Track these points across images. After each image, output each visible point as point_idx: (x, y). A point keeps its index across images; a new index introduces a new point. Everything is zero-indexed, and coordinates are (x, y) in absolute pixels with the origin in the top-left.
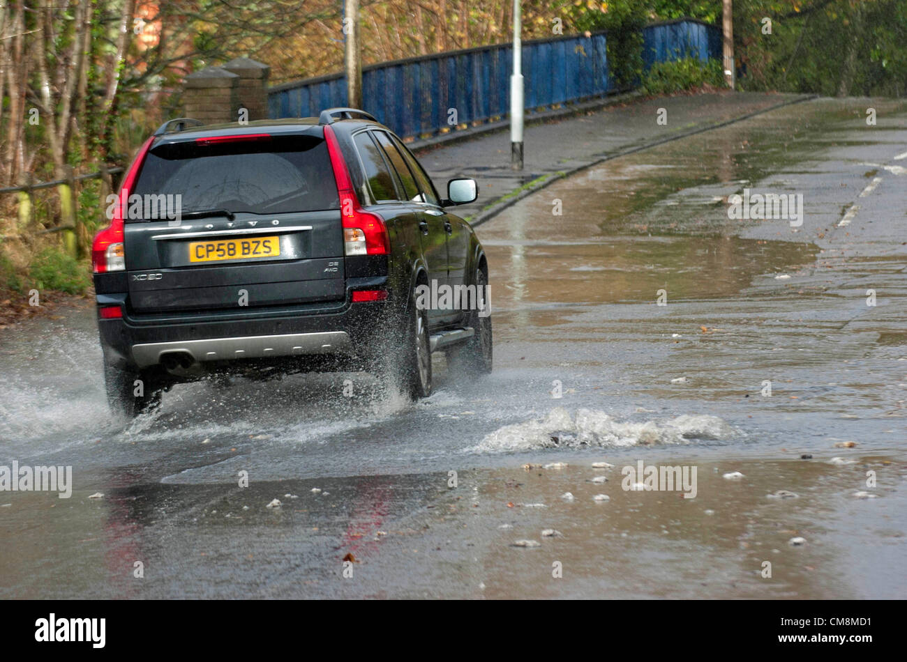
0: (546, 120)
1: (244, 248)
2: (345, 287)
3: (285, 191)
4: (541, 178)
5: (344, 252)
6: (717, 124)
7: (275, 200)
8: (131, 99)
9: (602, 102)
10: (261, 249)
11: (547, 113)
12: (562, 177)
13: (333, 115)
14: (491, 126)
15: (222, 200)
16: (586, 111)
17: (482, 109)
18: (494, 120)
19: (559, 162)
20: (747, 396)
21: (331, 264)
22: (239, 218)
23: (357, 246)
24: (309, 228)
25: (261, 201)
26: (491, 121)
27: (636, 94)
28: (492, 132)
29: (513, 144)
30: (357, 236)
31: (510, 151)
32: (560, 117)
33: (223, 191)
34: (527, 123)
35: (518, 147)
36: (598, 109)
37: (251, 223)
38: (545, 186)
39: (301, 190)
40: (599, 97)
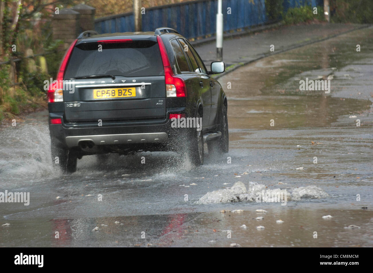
0: (234, 37)
1: (119, 93)
2: (166, 112)
3: (139, 66)
4: (232, 66)
5: (166, 96)
6: (320, 39)
7: (134, 70)
8: (26, 24)
9: (263, 28)
10: (127, 93)
11: (235, 33)
12: (242, 66)
13: (161, 31)
14: (207, 39)
15: (109, 70)
16: (254, 33)
17: (202, 31)
18: (208, 37)
19: (240, 58)
20: (335, 177)
21: (160, 101)
22: (117, 79)
23: (172, 93)
24: (150, 84)
25: (128, 71)
26: (207, 37)
27: (279, 24)
28: (207, 43)
29: (218, 49)
30: (172, 88)
31: (216, 52)
32: (241, 35)
33: (110, 66)
34: (224, 38)
35: (220, 50)
36: (260, 31)
37: (123, 81)
38: (233, 70)
39: (146, 66)
40: (260, 25)
